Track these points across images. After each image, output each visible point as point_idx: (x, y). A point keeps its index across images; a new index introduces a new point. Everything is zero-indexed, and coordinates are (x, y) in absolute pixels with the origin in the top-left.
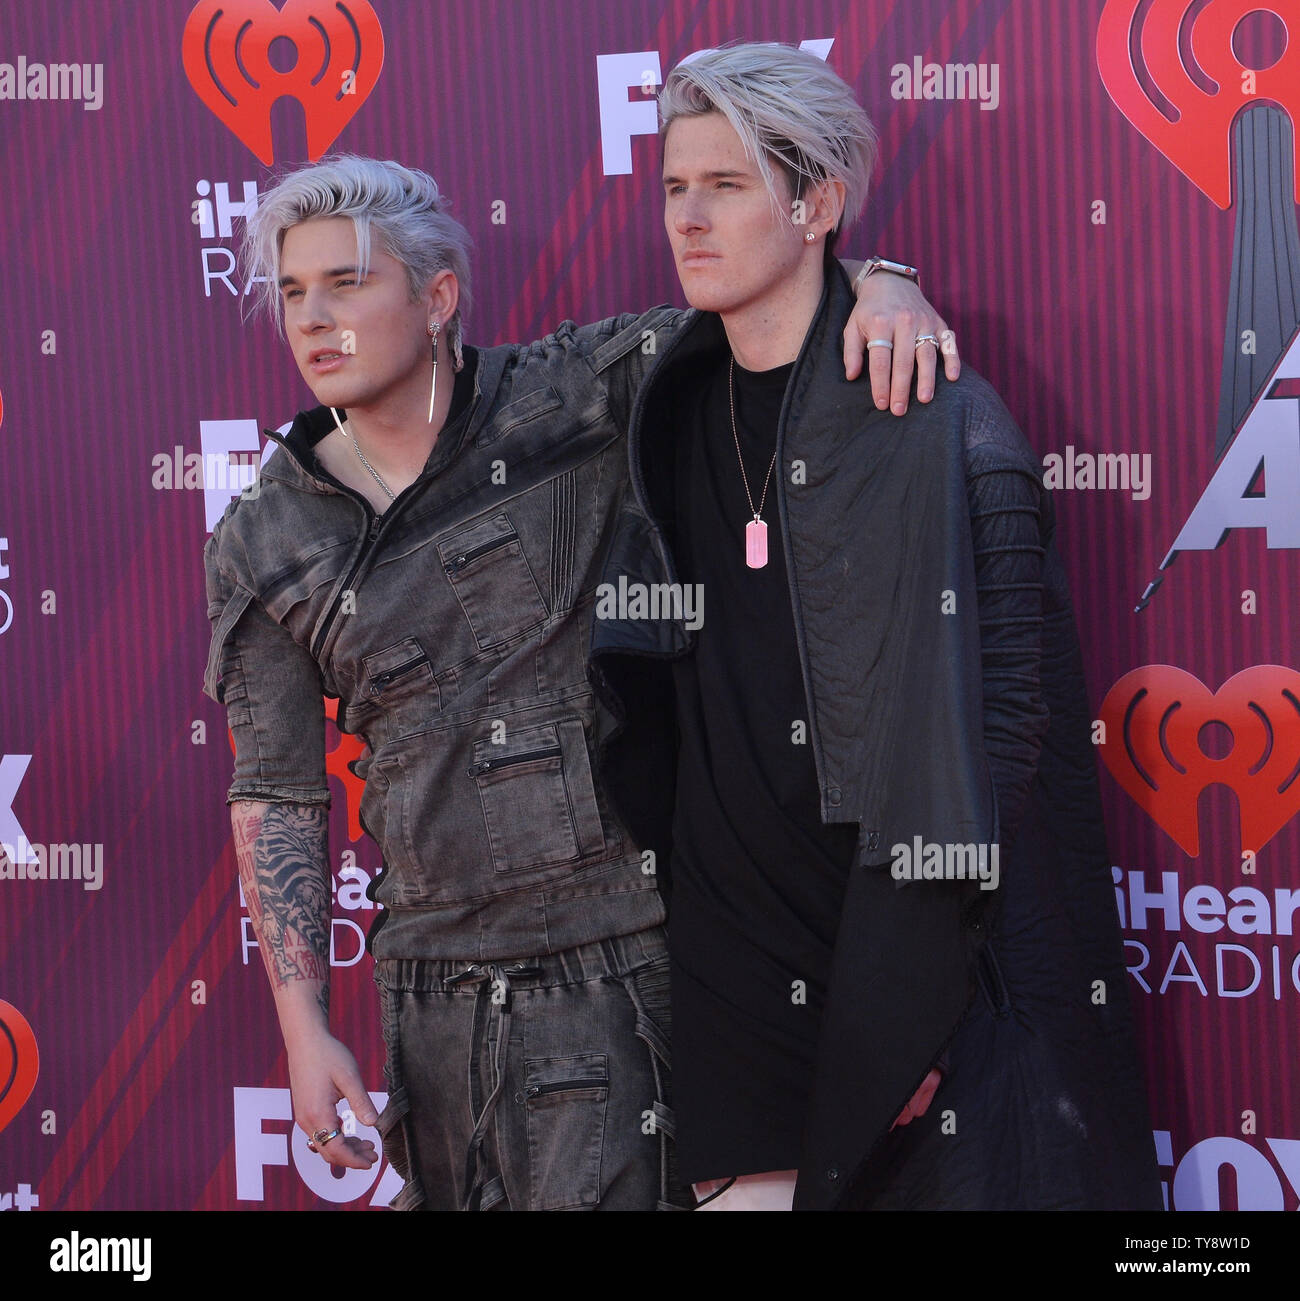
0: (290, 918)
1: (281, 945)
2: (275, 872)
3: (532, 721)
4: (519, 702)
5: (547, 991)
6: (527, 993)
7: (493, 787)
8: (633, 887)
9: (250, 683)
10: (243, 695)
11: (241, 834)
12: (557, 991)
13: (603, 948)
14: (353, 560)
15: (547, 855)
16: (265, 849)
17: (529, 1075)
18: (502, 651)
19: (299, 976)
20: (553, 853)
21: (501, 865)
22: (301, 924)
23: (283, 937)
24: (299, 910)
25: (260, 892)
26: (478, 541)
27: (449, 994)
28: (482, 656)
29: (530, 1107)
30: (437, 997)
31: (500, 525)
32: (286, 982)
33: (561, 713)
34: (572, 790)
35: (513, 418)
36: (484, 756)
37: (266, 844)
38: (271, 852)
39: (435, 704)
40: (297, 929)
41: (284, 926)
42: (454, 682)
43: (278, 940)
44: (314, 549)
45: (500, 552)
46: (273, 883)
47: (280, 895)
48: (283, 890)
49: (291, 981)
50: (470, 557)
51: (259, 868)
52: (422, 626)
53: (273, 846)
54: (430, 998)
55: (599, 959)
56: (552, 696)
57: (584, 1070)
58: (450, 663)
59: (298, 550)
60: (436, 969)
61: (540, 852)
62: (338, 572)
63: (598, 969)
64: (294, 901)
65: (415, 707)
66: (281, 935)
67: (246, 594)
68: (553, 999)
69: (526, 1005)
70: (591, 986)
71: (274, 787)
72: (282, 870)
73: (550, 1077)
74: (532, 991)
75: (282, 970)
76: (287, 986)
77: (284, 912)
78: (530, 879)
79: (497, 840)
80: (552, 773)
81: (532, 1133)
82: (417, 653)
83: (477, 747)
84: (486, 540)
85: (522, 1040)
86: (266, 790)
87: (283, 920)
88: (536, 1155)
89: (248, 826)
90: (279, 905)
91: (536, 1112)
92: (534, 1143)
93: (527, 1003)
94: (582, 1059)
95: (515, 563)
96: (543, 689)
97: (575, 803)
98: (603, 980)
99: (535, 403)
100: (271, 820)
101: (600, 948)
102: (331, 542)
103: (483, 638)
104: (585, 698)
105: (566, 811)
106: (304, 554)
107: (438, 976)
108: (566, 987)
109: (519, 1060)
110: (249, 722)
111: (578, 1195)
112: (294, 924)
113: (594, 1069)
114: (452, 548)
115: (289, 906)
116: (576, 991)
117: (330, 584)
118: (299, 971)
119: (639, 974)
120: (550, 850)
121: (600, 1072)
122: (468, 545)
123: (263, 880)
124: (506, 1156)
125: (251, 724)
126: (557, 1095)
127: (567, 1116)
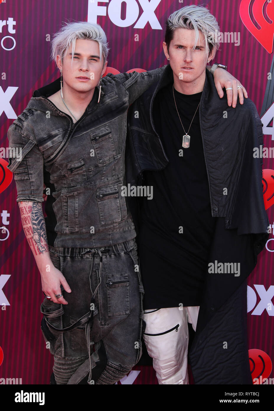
0: (42, 234)
1: (40, 242)
2: (37, 222)
3: (112, 184)
4: (109, 179)
5: (110, 256)
6: (105, 257)
7: (102, 201)
8: (130, 228)
9: (29, 168)
10: (27, 171)
11: (26, 211)
12: (113, 256)
13: (124, 244)
14: (67, 136)
15: (114, 220)
16: (34, 215)
17: (108, 279)
18: (104, 164)
19: (46, 251)
20: (116, 220)
21: (103, 223)
22: (44, 236)
23: (40, 240)
24: (43, 232)
25: (33, 227)
26: (102, 133)
27: (82, 257)
28: (100, 165)
29: (108, 288)
30: (78, 258)
31: (107, 129)
32: (42, 253)
33: (118, 182)
34: (121, 203)
35: (108, 99)
36: (100, 193)
37: (34, 214)
38: (36, 216)
39: (85, 177)
40: (43, 238)
41: (40, 237)
42: (91, 171)
43: (39, 241)
44: (57, 132)
45: (107, 137)
46: (37, 225)
47: (39, 228)
48: (40, 226)
49: (44, 252)
50: (100, 137)
51: (33, 220)
52: (85, 156)
53: (36, 214)
54: (76, 258)
55: (123, 247)
56: (116, 177)
57: (123, 278)
58: (90, 166)
59: (51, 132)
60: (78, 251)
61: (113, 219)
62: (63, 139)
63: (123, 250)
64: (42, 230)
65: (78, 178)
66: (40, 239)
67: (33, 142)
68: (112, 258)
69: (105, 260)
70: (122, 255)
71: (34, 197)
72: (39, 221)
73: (114, 280)
74: (106, 256)
75: (41, 249)
76: (43, 254)
77: (40, 233)
78: (109, 227)
79: (102, 216)
80: (116, 198)
81: (109, 295)
82: (83, 163)
83: (98, 190)
84: (104, 133)
85: (105, 270)
86: (33, 199)
87: (40, 235)
88: (110, 301)
89: (28, 208)
90: (39, 231)
91: (110, 289)
92: (109, 297)
93: (105, 259)
94: (122, 275)
95: (111, 140)
96: (114, 175)
97: (121, 206)
98: (125, 253)
99: (113, 95)
100: (34, 207)
101: (123, 244)
102: (61, 130)
103: (100, 160)
104: (122, 177)
105: (120, 208)
106: (53, 133)
107: (79, 252)
108: (115, 255)
109: (105, 275)
110: (28, 179)
111: (124, 312)
112: (42, 236)
113: (125, 278)
114: (94, 134)
115: (41, 231)
116: (118, 256)
117: (61, 142)
118: (46, 250)
119: (132, 251)
120: (115, 219)
121: (127, 278)
122: (99, 134)
123: (34, 224)
124: (101, 301)
125: (29, 179)
126: (117, 285)
127: (119, 290)
